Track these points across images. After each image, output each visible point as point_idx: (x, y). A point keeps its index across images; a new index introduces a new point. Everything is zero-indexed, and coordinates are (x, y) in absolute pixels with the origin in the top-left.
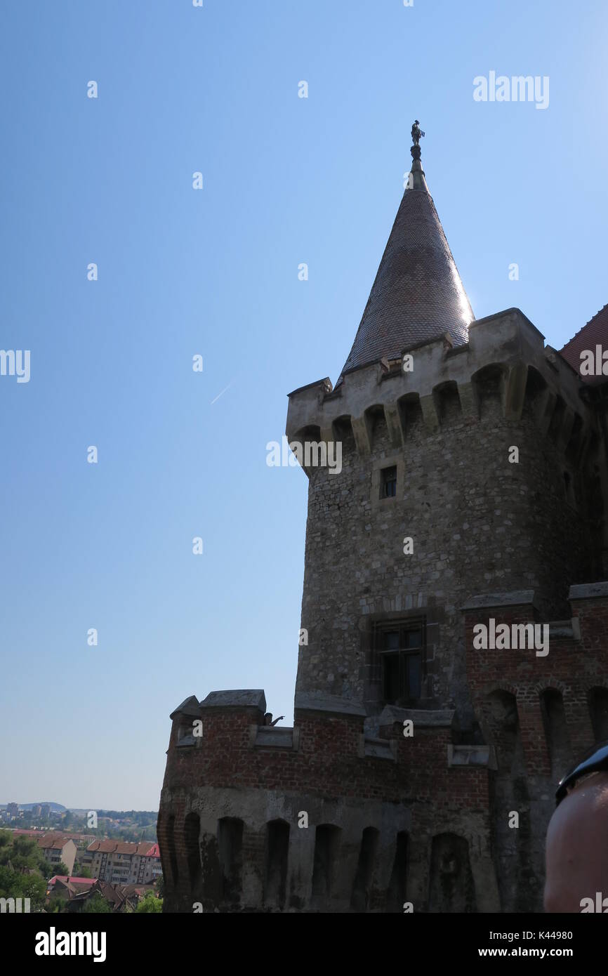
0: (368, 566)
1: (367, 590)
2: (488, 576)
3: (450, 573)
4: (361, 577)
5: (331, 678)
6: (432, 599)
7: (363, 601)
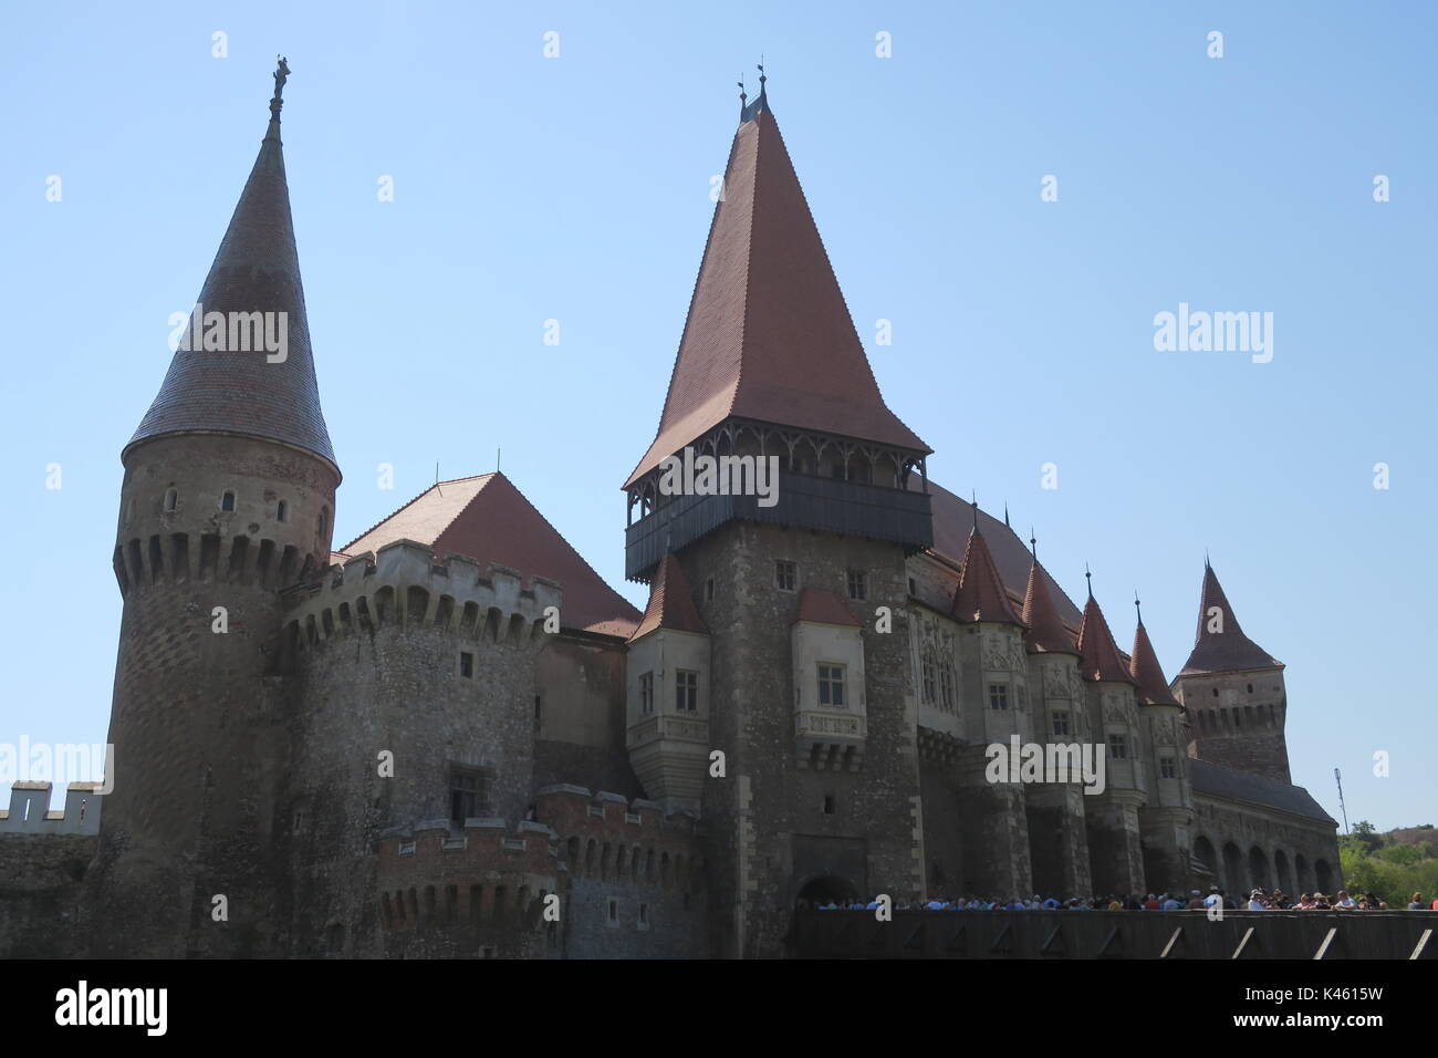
0: (452, 725)
1: (450, 743)
2: (519, 758)
3: (500, 749)
4: (447, 731)
5: (424, 798)
6: (489, 763)
7: (447, 749)
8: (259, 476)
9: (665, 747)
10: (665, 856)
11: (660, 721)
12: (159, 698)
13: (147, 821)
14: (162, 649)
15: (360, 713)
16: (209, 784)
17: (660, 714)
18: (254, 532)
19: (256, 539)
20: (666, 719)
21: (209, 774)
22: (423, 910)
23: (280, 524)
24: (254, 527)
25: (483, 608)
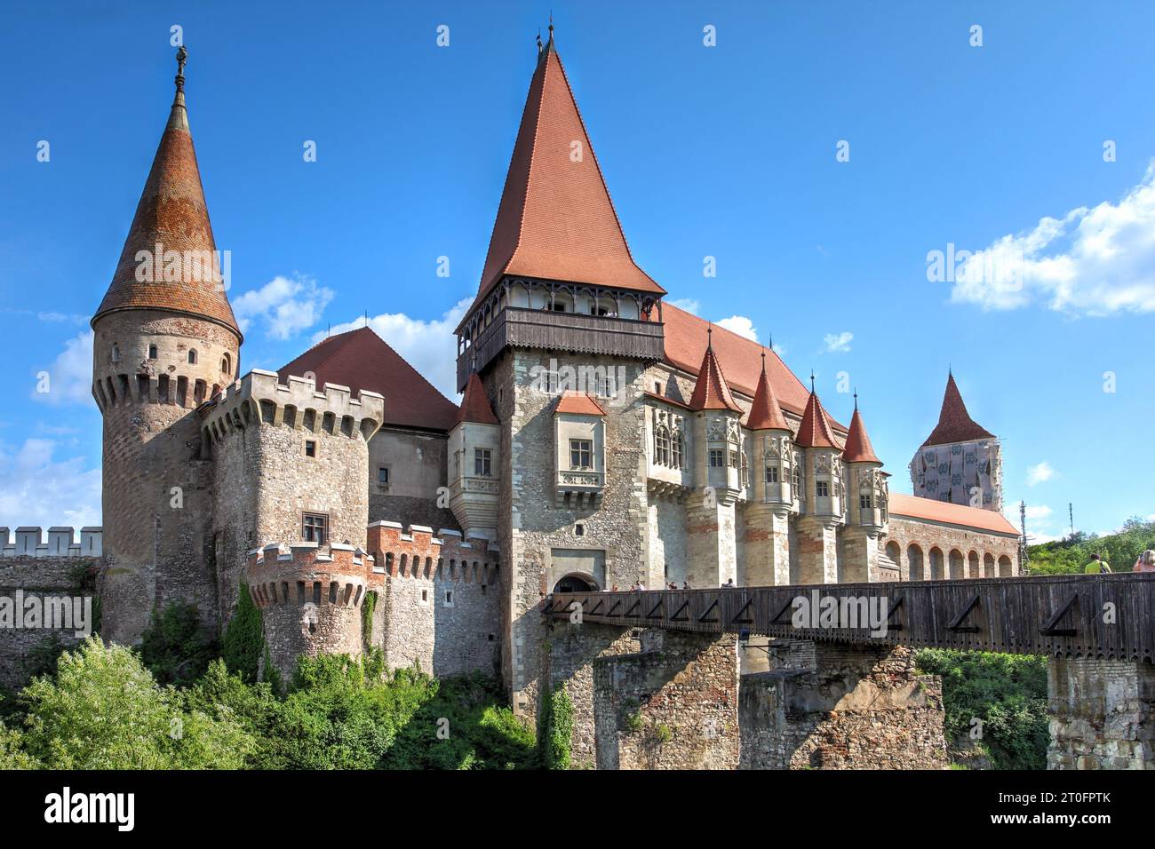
0: (301, 486)
1: (300, 497)
2: (357, 506)
3: (340, 500)
6: (331, 509)
7: (298, 501)
8: (172, 335)
9: (465, 497)
10: (464, 564)
11: (462, 481)
12: (122, 476)
13: (122, 548)
14: (121, 447)
15: (240, 481)
16: (159, 526)
17: (462, 476)
18: (172, 371)
19: (174, 376)
20: (467, 480)
21: (158, 521)
23: (191, 365)
24: (172, 368)
25: (320, 412)
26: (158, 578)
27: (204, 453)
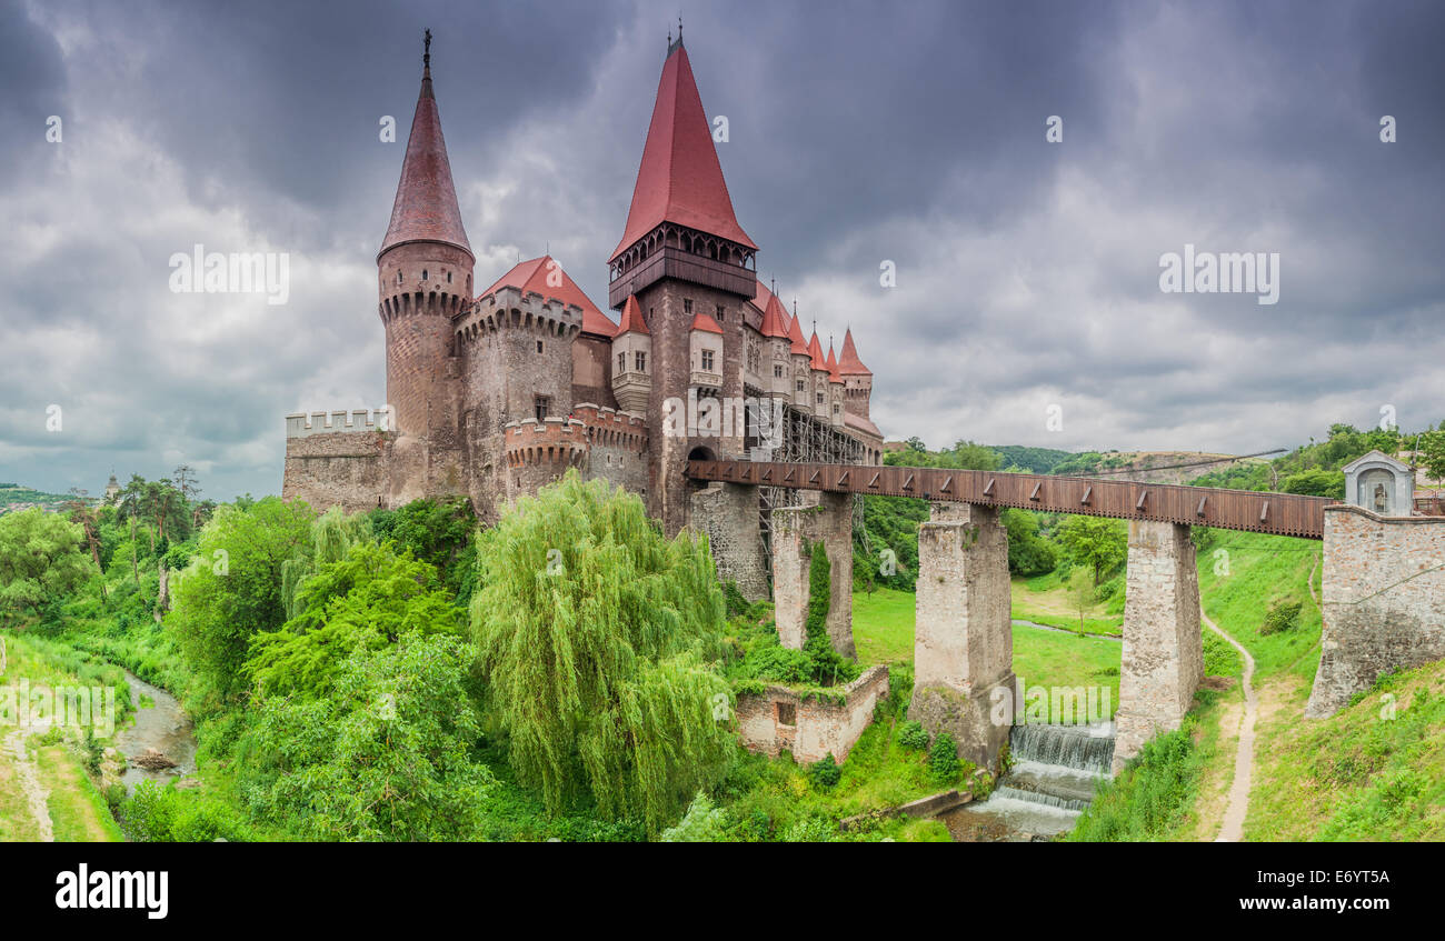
0: (534, 376)
1: (534, 384)
2: (565, 391)
3: (557, 387)
4: (533, 379)
5: (524, 409)
6: (551, 393)
7: (533, 387)
8: (438, 261)
9: (630, 387)
10: (631, 436)
11: (627, 375)
15: (492, 371)
16: (430, 407)
17: (628, 372)
18: (438, 289)
19: (439, 293)
20: (630, 375)
21: (429, 403)
22: (527, 459)
23: (449, 284)
24: (438, 287)
25: (547, 320)
26: (429, 446)
27: (457, 351)
